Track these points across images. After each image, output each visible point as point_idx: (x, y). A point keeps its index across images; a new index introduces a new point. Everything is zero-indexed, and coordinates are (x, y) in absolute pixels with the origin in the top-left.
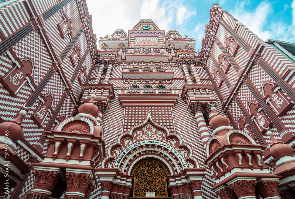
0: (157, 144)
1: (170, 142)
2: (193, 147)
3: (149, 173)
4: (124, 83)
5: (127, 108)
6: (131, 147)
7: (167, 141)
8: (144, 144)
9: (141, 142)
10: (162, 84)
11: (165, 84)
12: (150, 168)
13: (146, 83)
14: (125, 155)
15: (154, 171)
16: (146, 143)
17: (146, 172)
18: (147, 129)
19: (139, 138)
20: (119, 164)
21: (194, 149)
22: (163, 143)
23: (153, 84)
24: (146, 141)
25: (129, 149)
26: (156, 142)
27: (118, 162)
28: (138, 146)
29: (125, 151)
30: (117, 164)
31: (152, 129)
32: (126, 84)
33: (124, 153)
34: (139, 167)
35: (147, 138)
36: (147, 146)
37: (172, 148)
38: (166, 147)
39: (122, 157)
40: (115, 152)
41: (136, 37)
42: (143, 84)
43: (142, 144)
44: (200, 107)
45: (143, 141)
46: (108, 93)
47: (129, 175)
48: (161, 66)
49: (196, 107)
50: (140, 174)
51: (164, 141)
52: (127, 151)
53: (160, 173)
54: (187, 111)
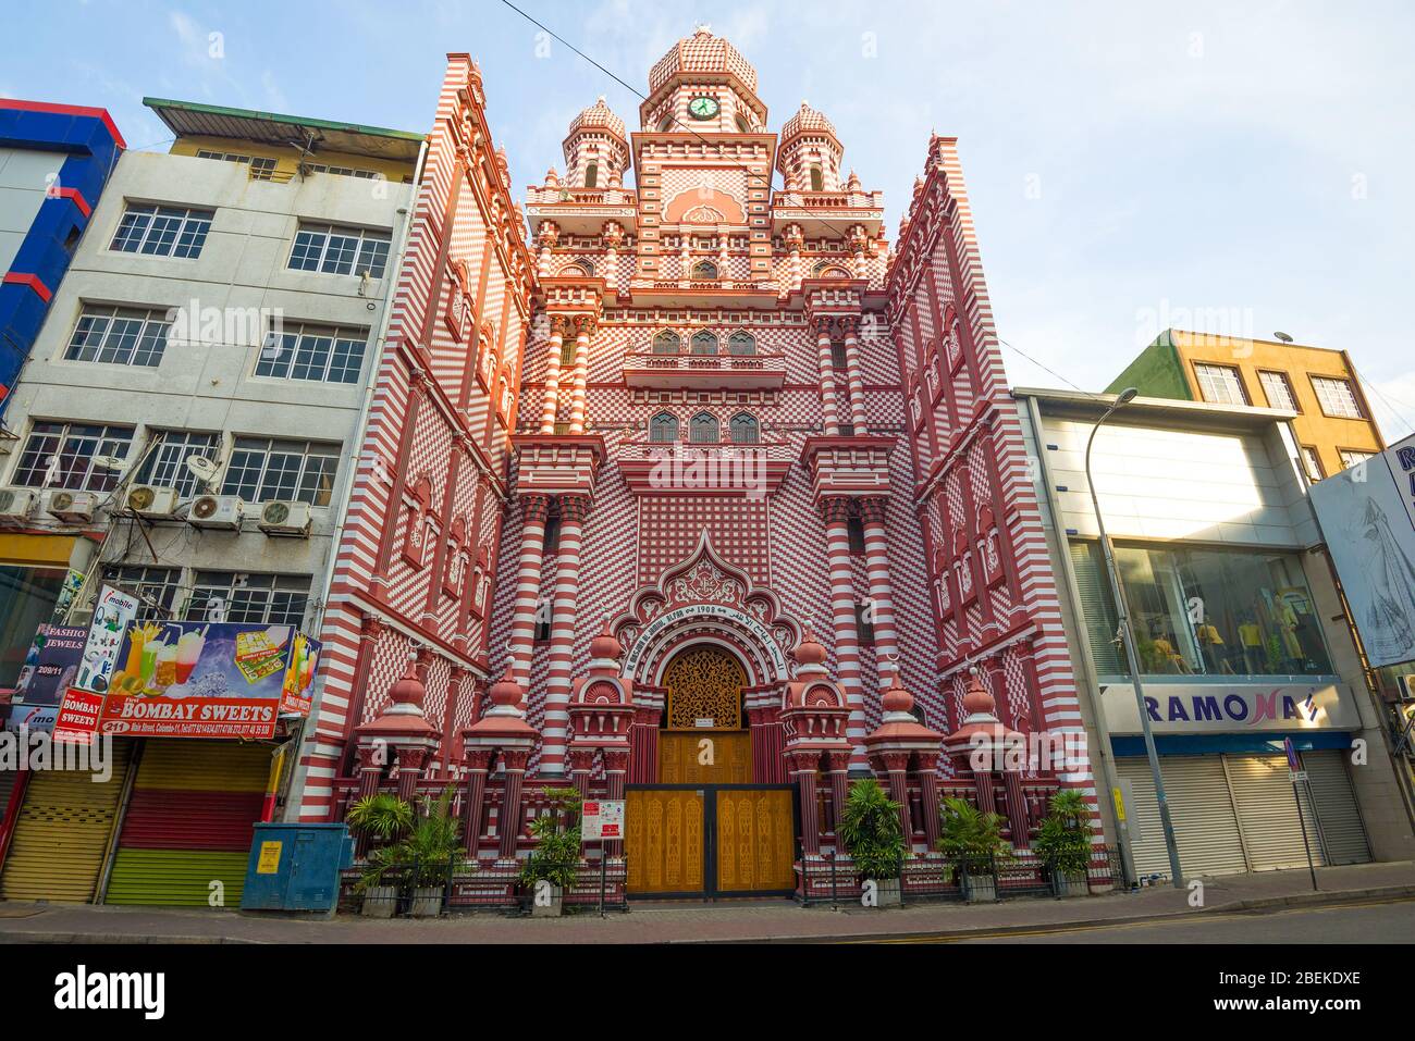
0: (721, 614)
1: (753, 609)
3: (701, 676)
4: (632, 405)
5: (646, 500)
6: (661, 624)
7: (747, 605)
8: (690, 614)
9: (683, 610)
10: (749, 406)
11: (757, 409)
12: (704, 665)
13: (699, 405)
14: (646, 644)
15: (713, 672)
16: (695, 613)
17: (696, 674)
18: (699, 572)
19: (681, 597)
20: (636, 664)
22: (736, 612)
23: (720, 410)
24: (695, 607)
25: (656, 628)
26: (720, 611)
27: (633, 660)
28: (677, 619)
29: (646, 633)
31: (710, 572)
32: (637, 409)
33: (645, 639)
34: (680, 663)
35: (697, 598)
36: (698, 618)
37: (755, 624)
38: (743, 622)
39: (640, 647)
40: (625, 634)
41: (664, 167)
42: (691, 409)
43: (685, 615)
44: (841, 510)
45: (690, 608)
46: (589, 460)
47: (657, 684)
48: (751, 326)
49: (830, 510)
50: (682, 678)
51: (740, 606)
52: (652, 632)
53: (727, 678)
54: (812, 509)
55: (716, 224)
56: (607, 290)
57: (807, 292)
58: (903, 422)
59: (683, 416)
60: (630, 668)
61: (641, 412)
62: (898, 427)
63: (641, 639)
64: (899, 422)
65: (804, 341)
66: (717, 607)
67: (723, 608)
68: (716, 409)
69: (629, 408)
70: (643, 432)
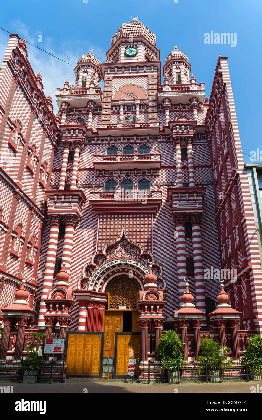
0: (130, 263)
1: (143, 261)
2: (164, 266)
4: (97, 177)
5: (101, 216)
6: (104, 267)
7: (141, 259)
8: (117, 263)
9: (114, 262)
10: (146, 176)
11: (150, 177)
13: (125, 176)
14: (98, 275)
16: (119, 263)
17: (120, 287)
18: (121, 246)
19: (113, 256)
20: (94, 284)
21: (164, 268)
22: (136, 262)
23: (134, 178)
24: (119, 260)
25: (102, 269)
26: (129, 261)
27: (93, 282)
28: (111, 265)
29: (99, 271)
30: (92, 284)
31: (126, 246)
32: (100, 178)
33: (98, 273)
35: (121, 256)
36: (120, 265)
37: (143, 267)
38: (139, 266)
39: (95, 277)
40: (90, 271)
41: (114, 78)
42: (122, 178)
43: (115, 264)
44: (181, 219)
45: (117, 261)
46: (77, 200)
47: (103, 291)
48: (148, 142)
49: (177, 219)
50: (114, 289)
51: (138, 259)
52: (101, 270)
53: (133, 289)
54: (171, 219)
55: (134, 100)
56: (87, 130)
57: (171, 127)
58: (212, 181)
59: (118, 181)
60: (91, 285)
61: (101, 180)
62: (209, 183)
63: (96, 273)
64: (210, 181)
65: (170, 148)
66: (128, 260)
67: (130, 261)
68: (132, 178)
69: (96, 178)
70: (102, 188)
